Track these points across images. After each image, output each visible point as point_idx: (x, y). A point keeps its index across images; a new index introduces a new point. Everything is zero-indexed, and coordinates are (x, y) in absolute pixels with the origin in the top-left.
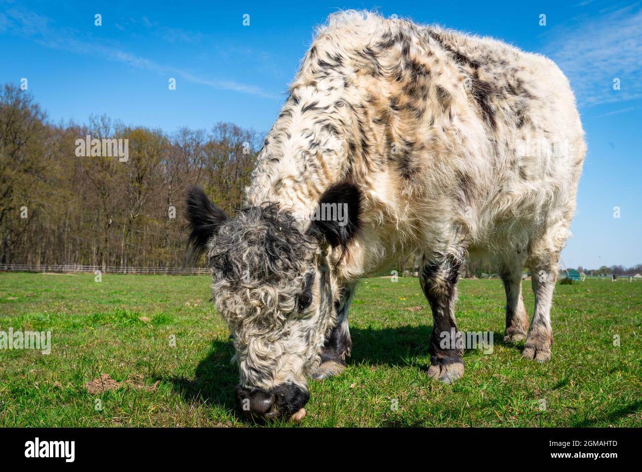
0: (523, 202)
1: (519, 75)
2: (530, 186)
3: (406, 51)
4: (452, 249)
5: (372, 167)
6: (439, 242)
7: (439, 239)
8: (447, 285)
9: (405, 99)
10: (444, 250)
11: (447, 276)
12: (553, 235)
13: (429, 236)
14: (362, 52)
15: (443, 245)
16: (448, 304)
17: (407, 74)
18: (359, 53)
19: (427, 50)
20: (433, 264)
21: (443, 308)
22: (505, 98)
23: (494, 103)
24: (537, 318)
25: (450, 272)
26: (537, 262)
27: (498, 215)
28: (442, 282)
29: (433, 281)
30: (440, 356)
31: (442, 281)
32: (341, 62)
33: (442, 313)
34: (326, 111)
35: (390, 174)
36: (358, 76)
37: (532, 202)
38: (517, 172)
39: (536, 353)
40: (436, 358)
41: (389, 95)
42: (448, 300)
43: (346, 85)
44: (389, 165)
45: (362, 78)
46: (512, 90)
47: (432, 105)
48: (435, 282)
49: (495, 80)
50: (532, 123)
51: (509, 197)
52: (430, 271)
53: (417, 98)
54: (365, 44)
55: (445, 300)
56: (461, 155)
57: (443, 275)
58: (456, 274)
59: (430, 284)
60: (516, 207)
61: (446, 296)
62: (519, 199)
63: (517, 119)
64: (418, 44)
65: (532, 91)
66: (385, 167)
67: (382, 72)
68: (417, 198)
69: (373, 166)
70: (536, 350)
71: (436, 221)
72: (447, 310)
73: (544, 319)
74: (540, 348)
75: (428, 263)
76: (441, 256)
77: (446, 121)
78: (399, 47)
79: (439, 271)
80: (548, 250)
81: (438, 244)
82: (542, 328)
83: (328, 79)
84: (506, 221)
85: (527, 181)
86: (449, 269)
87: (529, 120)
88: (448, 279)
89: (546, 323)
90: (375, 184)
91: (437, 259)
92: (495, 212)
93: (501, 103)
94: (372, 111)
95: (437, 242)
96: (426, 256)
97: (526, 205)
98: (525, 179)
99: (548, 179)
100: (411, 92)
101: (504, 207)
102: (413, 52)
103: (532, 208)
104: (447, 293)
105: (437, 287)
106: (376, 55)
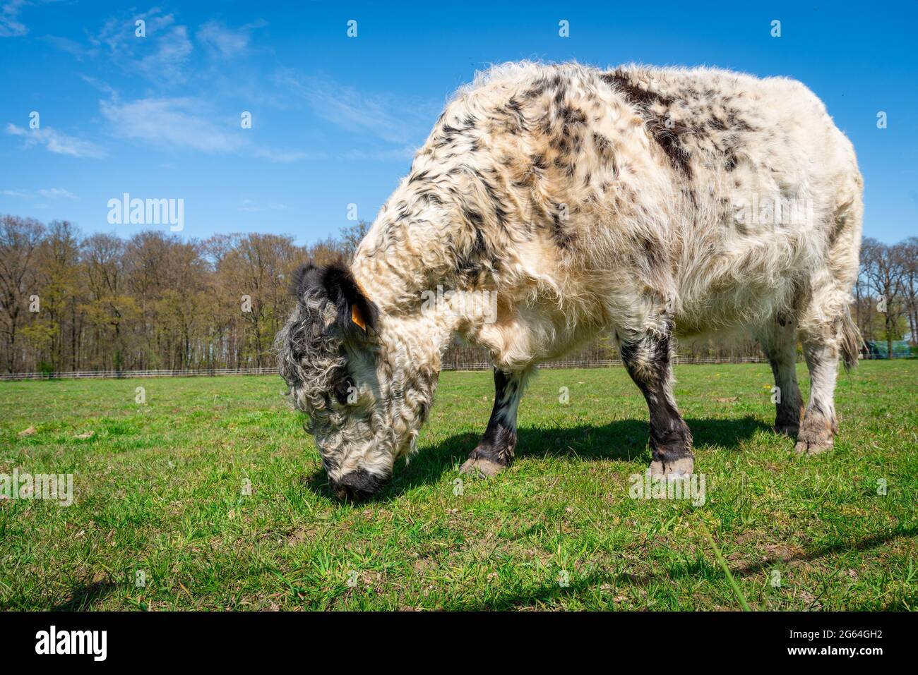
0: (747, 262)
1: (734, 104)
2: (753, 242)
3: (559, 98)
4: (649, 323)
5: (515, 237)
6: (629, 317)
7: (628, 315)
8: (655, 367)
9: (553, 154)
10: (638, 326)
11: (653, 355)
12: (821, 303)
13: (613, 311)
14: (502, 107)
15: (635, 320)
16: (661, 388)
17: (557, 124)
18: (500, 110)
19: (588, 92)
20: (628, 343)
21: (655, 394)
22: (708, 136)
23: (689, 145)
24: (811, 403)
25: (656, 351)
26: (806, 336)
27: (713, 284)
28: (646, 364)
29: (635, 363)
30: (662, 452)
31: (647, 362)
32: (473, 124)
33: (656, 399)
34: (433, 181)
35: (541, 243)
36: (493, 137)
37: (759, 261)
38: (732, 227)
39: (808, 448)
40: (657, 453)
41: (531, 153)
42: (660, 384)
43: (475, 149)
44: (538, 233)
45: (499, 138)
46: (718, 124)
47: (587, 158)
48: (638, 365)
49: (694, 116)
50: (750, 162)
51: (725, 258)
52: (629, 352)
53: (568, 151)
54: (508, 97)
55: (656, 384)
56: (631, 214)
57: (646, 355)
58: (666, 351)
59: (633, 367)
60: (738, 271)
61: (657, 379)
62: (740, 261)
63: (723, 160)
64: (578, 86)
65: (752, 121)
66: (534, 236)
67: (526, 126)
68: (585, 269)
69: (517, 235)
70: (808, 443)
71: (618, 293)
72: (662, 395)
73: (820, 405)
74: (812, 441)
75: (623, 343)
76: (637, 333)
77: (607, 175)
78: (551, 94)
79: (639, 350)
80: (816, 321)
81: (628, 320)
82: (817, 416)
83: (450, 145)
84: (726, 288)
85: (750, 237)
86: (653, 347)
87: (746, 158)
88: (654, 359)
89: (824, 410)
90: (521, 257)
91: (632, 337)
92: (709, 278)
93: (702, 143)
94: (507, 174)
95: (626, 318)
96: (619, 334)
97: (753, 265)
98: (745, 234)
99: (779, 231)
100: (562, 145)
101: (720, 270)
102: (570, 97)
103: (761, 268)
104: (656, 375)
105: (642, 370)
106: (521, 107)
